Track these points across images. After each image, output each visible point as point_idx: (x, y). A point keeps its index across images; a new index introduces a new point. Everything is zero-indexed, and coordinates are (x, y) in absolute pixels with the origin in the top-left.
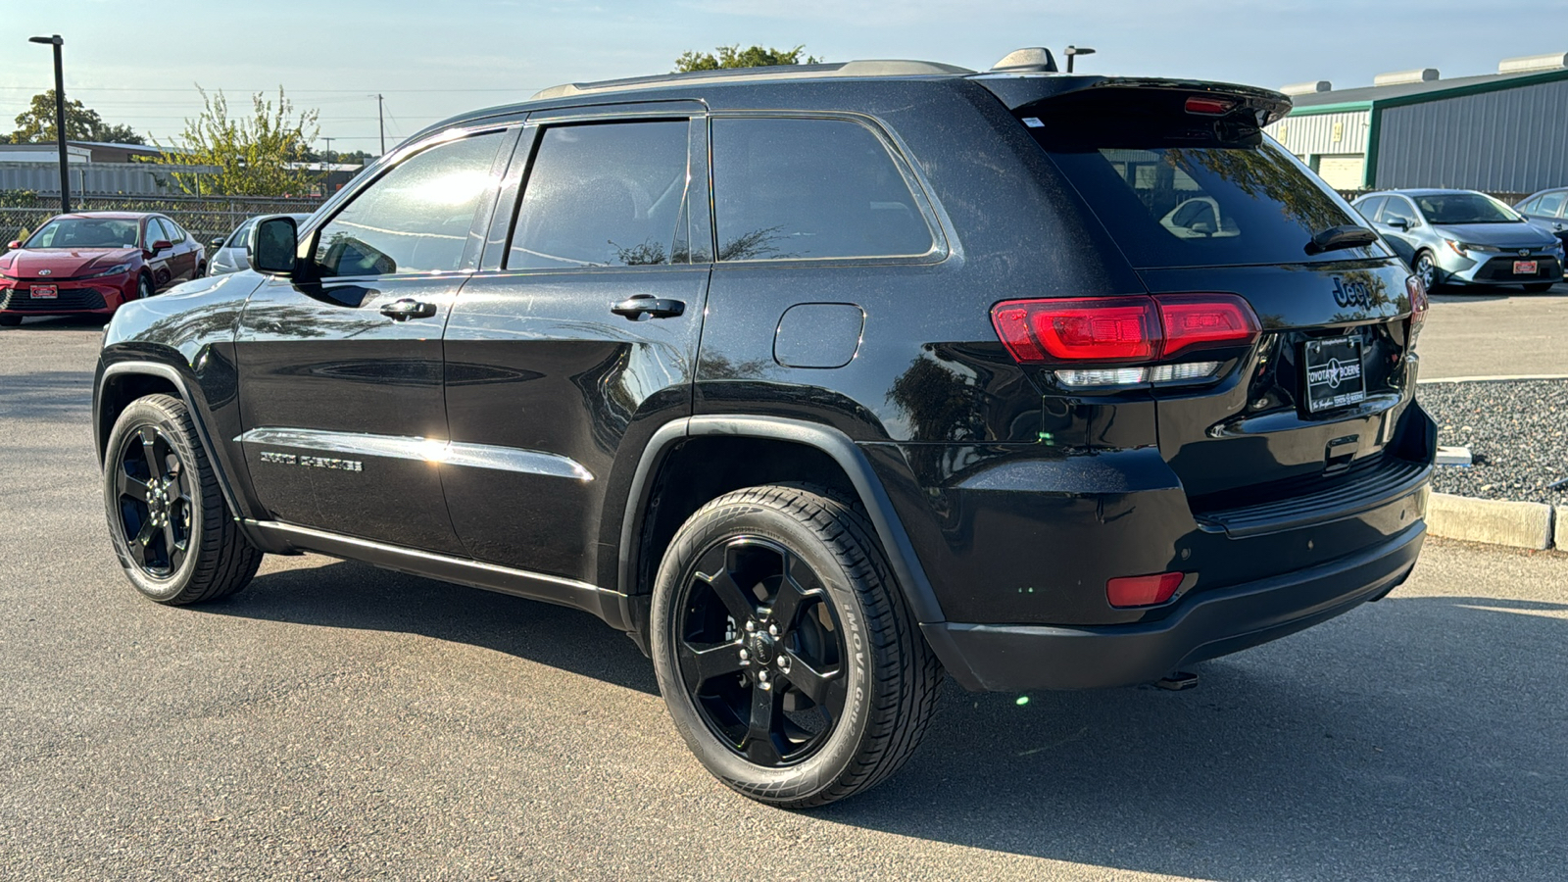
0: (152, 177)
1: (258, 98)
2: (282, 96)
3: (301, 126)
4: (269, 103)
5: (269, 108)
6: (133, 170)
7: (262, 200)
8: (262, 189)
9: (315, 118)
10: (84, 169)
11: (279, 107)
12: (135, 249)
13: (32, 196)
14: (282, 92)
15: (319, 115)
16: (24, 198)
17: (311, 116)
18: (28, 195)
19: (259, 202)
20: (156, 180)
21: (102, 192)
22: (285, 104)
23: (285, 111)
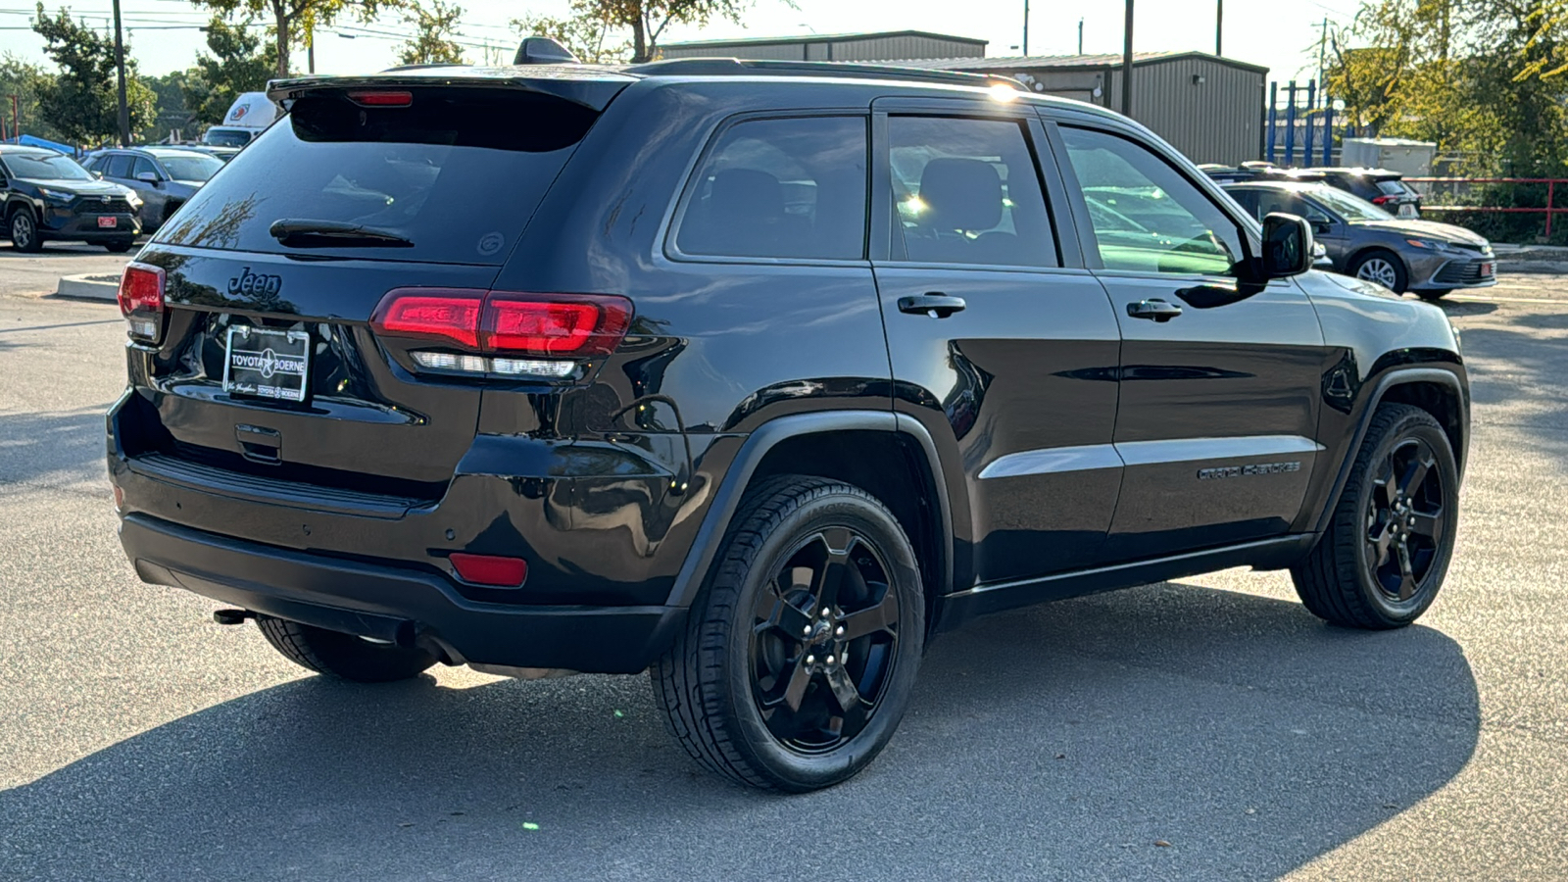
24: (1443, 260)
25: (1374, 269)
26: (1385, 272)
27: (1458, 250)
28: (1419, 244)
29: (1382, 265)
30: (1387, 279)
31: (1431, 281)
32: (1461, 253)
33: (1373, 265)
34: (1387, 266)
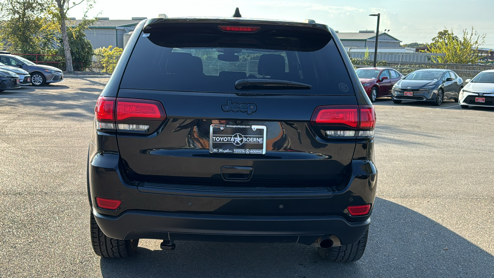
0: (427, 57)
1: (465, 31)
2: (472, 30)
3: (477, 40)
4: (467, 33)
5: (467, 34)
6: (417, 55)
7: (457, 65)
8: (461, 61)
9: (484, 37)
10: (402, 54)
11: (471, 34)
12: (375, 79)
13: (385, 63)
14: (473, 29)
15: (486, 36)
16: (383, 63)
17: (483, 37)
18: (384, 62)
19: (456, 66)
20: (428, 58)
21: (407, 62)
22: (474, 32)
23: (474, 35)
24: (54, 75)
25: (36, 77)
26: (39, 78)
27: (57, 72)
28: (48, 71)
29: (38, 76)
30: (40, 80)
31: (52, 80)
32: (58, 73)
33: (36, 76)
34: (40, 76)
